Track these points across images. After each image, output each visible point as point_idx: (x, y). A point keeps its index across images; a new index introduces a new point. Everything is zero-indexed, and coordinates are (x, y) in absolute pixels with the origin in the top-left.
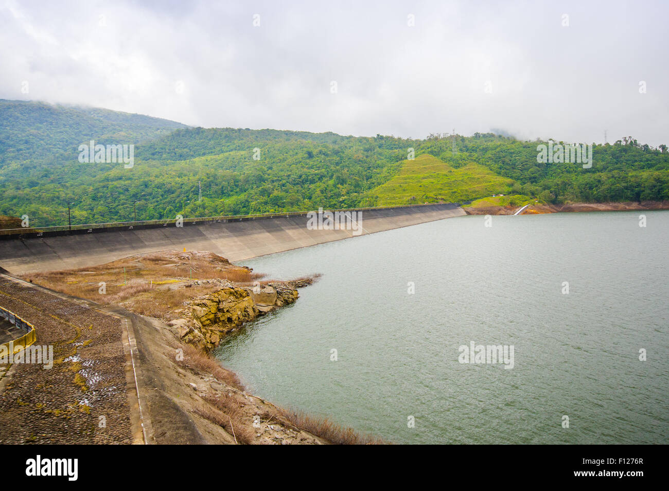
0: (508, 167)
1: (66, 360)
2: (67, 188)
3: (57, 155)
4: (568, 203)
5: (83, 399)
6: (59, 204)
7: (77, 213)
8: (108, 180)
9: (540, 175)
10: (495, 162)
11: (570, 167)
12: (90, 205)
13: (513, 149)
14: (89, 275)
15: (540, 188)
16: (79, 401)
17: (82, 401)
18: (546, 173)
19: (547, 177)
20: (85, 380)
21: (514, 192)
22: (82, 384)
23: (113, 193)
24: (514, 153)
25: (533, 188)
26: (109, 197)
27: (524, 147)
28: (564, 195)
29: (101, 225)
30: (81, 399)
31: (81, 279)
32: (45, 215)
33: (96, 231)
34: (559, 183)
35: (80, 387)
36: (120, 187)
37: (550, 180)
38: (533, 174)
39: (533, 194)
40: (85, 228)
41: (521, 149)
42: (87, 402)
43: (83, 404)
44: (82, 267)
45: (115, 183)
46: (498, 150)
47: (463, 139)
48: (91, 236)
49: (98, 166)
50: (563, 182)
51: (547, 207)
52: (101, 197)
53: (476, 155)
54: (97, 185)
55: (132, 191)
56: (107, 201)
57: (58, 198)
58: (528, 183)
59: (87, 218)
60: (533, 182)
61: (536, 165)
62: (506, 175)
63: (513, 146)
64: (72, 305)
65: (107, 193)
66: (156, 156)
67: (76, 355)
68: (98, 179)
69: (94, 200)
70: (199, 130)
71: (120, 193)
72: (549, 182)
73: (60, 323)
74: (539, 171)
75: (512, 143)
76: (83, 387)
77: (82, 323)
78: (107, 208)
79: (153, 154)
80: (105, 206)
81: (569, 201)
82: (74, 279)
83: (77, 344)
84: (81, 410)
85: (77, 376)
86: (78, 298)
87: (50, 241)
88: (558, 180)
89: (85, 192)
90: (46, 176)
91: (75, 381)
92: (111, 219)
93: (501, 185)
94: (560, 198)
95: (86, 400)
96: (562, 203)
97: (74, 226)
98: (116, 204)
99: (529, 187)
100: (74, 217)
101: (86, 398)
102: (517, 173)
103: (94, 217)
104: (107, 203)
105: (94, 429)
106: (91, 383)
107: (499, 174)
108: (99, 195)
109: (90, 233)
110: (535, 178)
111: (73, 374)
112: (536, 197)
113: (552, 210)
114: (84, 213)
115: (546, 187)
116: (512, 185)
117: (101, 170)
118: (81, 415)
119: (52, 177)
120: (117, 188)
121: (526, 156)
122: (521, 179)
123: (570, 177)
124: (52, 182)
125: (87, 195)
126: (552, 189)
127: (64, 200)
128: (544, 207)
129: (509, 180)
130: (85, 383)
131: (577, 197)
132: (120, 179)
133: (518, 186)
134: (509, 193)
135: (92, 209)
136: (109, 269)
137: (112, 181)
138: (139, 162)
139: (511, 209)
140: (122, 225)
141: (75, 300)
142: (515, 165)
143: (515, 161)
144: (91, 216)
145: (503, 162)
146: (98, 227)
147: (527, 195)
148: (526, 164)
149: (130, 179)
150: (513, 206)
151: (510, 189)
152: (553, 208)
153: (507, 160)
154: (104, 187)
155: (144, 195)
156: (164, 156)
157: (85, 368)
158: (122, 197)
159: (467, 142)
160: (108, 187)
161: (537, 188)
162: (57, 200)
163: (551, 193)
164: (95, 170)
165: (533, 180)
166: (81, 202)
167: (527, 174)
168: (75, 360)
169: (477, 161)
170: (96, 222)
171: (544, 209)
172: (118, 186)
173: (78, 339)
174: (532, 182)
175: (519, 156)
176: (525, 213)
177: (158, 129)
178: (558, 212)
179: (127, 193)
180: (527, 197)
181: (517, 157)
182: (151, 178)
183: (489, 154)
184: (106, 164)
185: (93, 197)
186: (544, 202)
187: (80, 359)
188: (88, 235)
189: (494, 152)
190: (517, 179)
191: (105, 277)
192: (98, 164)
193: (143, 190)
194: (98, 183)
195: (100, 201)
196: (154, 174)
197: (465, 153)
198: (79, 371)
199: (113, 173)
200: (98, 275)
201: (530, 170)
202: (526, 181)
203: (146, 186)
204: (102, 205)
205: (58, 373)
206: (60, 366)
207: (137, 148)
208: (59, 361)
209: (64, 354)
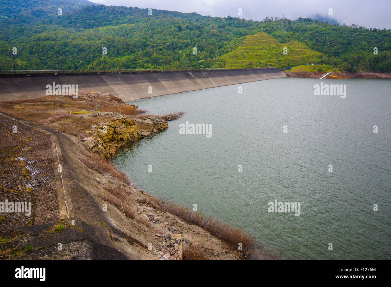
0: (320, 44)
1: (16, 159)
2: (11, 44)
3: (4, 20)
4: (360, 72)
5: (28, 184)
6: (7, 55)
8: (39, 40)
9: (342, 51)
10: (311, 40)
11: (365, 46)
12: (28, 57)
13: (324, 31)
14: (29, 105)
15: (341, 60)
16: (26, 185)
17: (27, 185)
18: (347, 49)
19: (347, 52)
20: (29, 172)
21: (322, 62)
22: (27, 174)
23: (43, 50)
24: (325, 34)
25: (336, 60)
26: (41, 52)
27: (333, 30)
28: (357, 66)
29: (36, 72)
30: (27, 184)
31: (24, 107)
33: (33, 75)
34: (355, 57)
35: (26, 176)
36: (48, 46)
37: (349, 55)
38: (337, 50)
39: (336, 64)
40: (25, 73)
41: (331, 31)
42: (30, 185)
43: (28, 187)
44: (24, 99)
45: (45, 43)
46: (314, 31)
47: (289, 22)
48: (29, 78)
49: (32, 29)
50: (359, 57)
51: (344, 74)
52: (35, 52)
53: (298, 34)
54: (32, 43)
55: (57, 48)
56: (39, 55)
57: (6, 51)
58: (333, 56)
59: (26, 66)
60: (337, 55)
61: (340, 44)
62: (318, 50)
63: (325, 28)
65: (39, 49)
66: (72, 25)
67: (22, 156)
68: (32, 39)
69: (31, 54)
70: (102, 7)
71: (48, 50)
72: (348, 56)
73: (11, 135)
74: (342, 48)
75: (325, 27)
76: (28, 177)
77: (25, 136)
78: (40, 60)
79: (70, 23)
80: (38, 58)
81: (361, 71)
82: (19, 107)
83: (23, 149)
84: (27, 190)
85: (24, 169)
86: (22, 120)
88: (355, 55)
89: (24, 48)
91: (22, 172)
92: (42, 67)
93: (313, 57)
94: (355, 68)
95: (30, 184)
96: (355, 71)
97: (18, 72)
98: (46, 57)
99: (333, 59)
100: (17, 65)
101: (30, 183)
102: (326, 48)
103: (31, 65)
104: (39, 56)
105: (35, 202)
106: (33, 174)
107: (313, 48)
108: (34, 50)
109: (28, 76)
110: (338, 53)
111: (21, 168)
112: (337, 67)
113: (348, 76)
114: (24, 62)
115: (345, 60)
116: (321, 57)
117: (35, 33)
118: (27, 193)
119: (1, 35)
120: (46, 46)
121: (334, 36)
122: (328, 53)
123: (364, 53)
124: (2, 39)
125: (26, 50)
126: (350, 62)
128: (342, 74)
129: (319, 54)
130: (29, 174)
131: (367, 68)
132: (48, 39)
133: (325, 58)
134: (319, 63)
135: (29, 60)
136: (42, 102)
137: (42, 40)
138: (61, 28)
139: (318, 75)
140: (50, 72)
142: (325, 42)
143: (325, 40)
144: (29, 65)
145: (317, 40)
146: (34, 73)
147: (331, 64)
148: (333, 43)
149: (54, 40)
150: (320, 72)
151: (320, 60)
152: (349, 75)
153: (319, 39)
154: (37, 45)
155: (64, 52)
156: (78, 24)
157: (29, 165)
158: (50, 52)
159: (292, 24)
160: (39, 45)
161: (339, 60)
163: (348, 64)
164: (30, 32)
165: (337, 54)
166: (21, 54)
167: (333, 49)
168: (22, 159)
169: (298, 39)
170: (32, 69)
171: (342, 75)
172: (47, 44)
173: (23, 146)
174: (336, 56)
175: (328, 36)
176: (328, 77)
178: (352, 78)
179: (53, 50)
180: (331, 66)
181: (327, 37)
182: (70, 40)
183: (307, 34)
184: (38, 28)
185: (30, 52)
186: (343, 70)
187: (25, 159)
188: (27, 78)
189: (311, 32)
190: (325, 53)
191: (40, 107)
192: (32, 28)
193: (64, 49)
194: (33, 42)
195: (34, 54)
196: (71, 37)
197: (290, 32)
198: (25, 166)
199: (43, 35)
200: (35, 105)
201: (336, 46)
202: (332, 55)
203: (66, 46)
204: (36, 57)
205: (11, 167)
206: (12, 162)
207: (59, 18)
208: (12, 159)
209: (15, 155)
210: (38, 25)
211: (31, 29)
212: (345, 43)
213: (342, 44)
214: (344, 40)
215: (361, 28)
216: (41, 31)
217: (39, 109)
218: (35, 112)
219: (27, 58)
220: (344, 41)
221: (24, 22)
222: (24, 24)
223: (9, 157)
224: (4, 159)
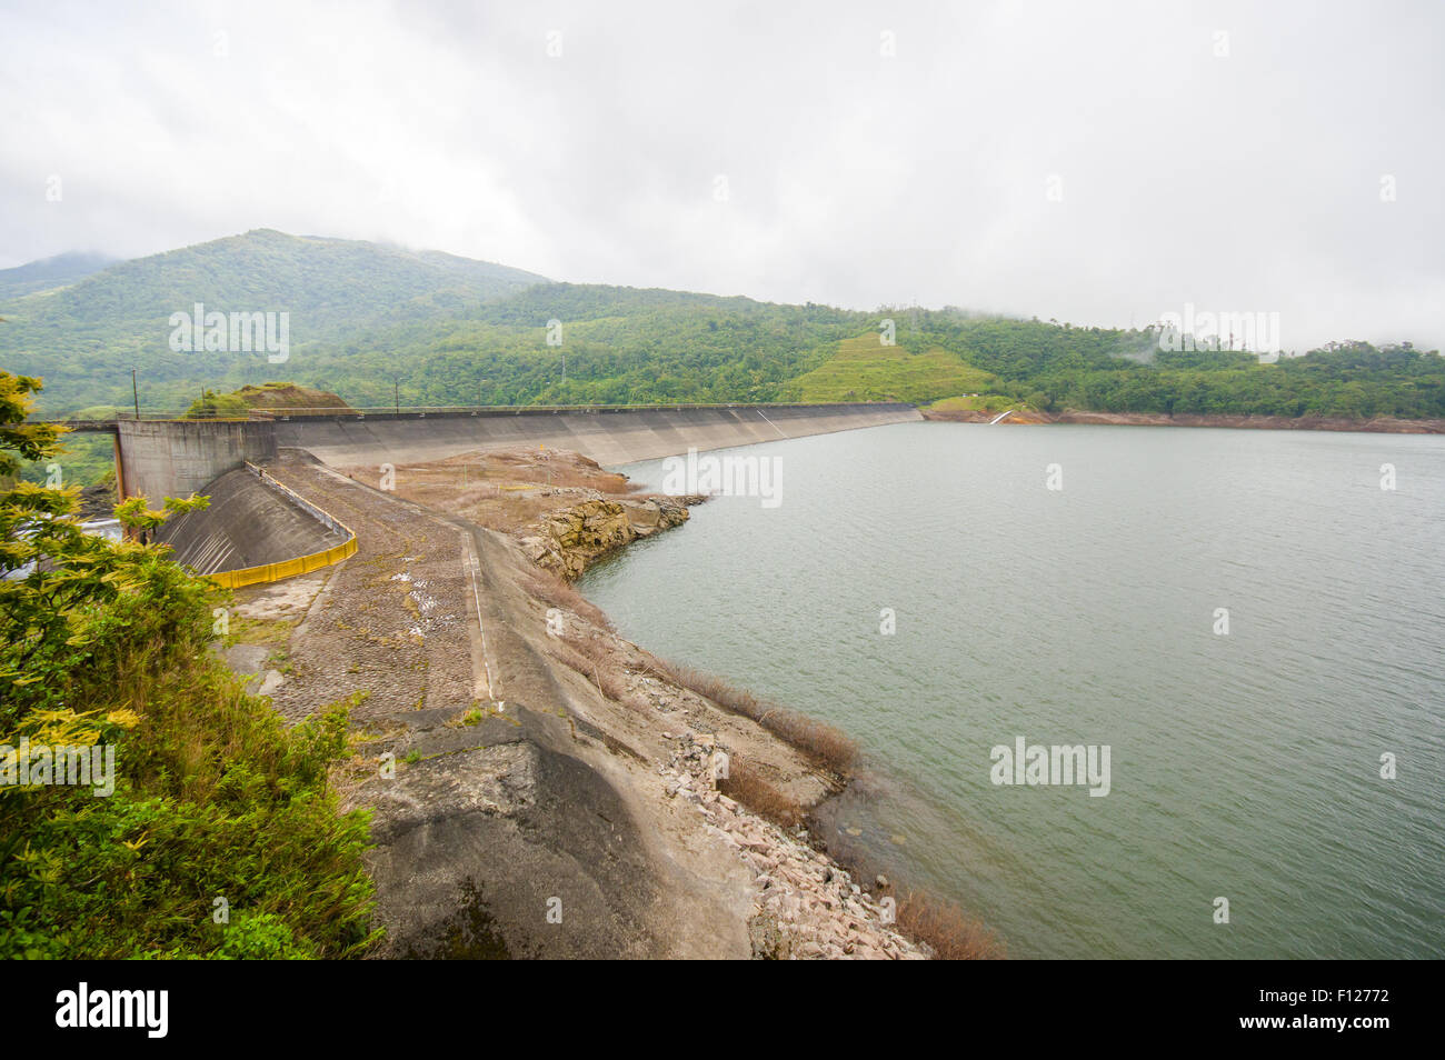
0: (988, 356)
1: (394, 578)
2: (394, 357)
3: (382, 313)
4: (1068, 411)
5: (415, 627)
6: (385, 378)
7: (406, 390)
8: (445, 349)
9: (1032, 369)
10: (970, 347)
11: (1076, 361)
12: (423, 381)
13: (997, 330)
14: (420, 473)
15: (1031, 388)
16: (410, 629)
17: (413, 630)
18: (1041, 367)
19: (1042, 372)
20: (416, 604)
21: (994, 392)
22: (413, 609)
23: (452, 368)
24: (997, 336)
25: (1021, 387)
26: (446, 372)
27: (1013, 329)
28: (1063, 400)
29: (435, 409)
30: (412, 627)
31: (412, 477)
32: (367, 393)
33: (431, 416)
34: (1058, 381)
35: (411, 612)
36: (461, 360)
37: (1046, 377)
38: (1022, 367)
39: (1020, 396)
40: (415, 412)
41: (1010, 331)
42: (420, 631)
43: (415, 633)
44: (413, 462)
45: (455, 354)
46: (975, 331)
47: (927, 314)
48: (423, 422)
50: (1065, 381)
51: (1038, 415)
52: (437, 371)
53: (944, 337)
54: (432, 355)
55: (477, 365)
56: (444, 377)
57: (383, 370)
58: (1015, 380)
59: (419, 399)
60: (1022, 379)
61: (1028, 356)
62: (984, 367)
63: (998, 326)
64: (401, 509)
65: (444, 367)
66: (506, 320)
67: (405, 572)
68: (433, 348)
69: (428, 375)
70: (565, 287)
71: (460, 368)
72: (1045, 379)
73: (387, 532)
74: (1031, 364)
76: (414, 613)
77: (412, 533)
78: (444, 387)
79: (504, 317)
80: (441, 383)
81: (1071, 408)
82: (402, 477)
83: (407, 560)
84: (413, 640)
85: (407, 599)
86: (407, 502)
87: (373, 426)
88: (1058, 379)
89: (416, 365)
90: (367, 341)
91: (404, 604)
92: (449, 401)
93: (975, 381)
94: (1058, 403)
95: (418, 628)
96: (1059, 410)
97: (404, 409)
98: (456, 382)
99: (1015, 385)
100: (402, 397)
101: (419, 626)
102: (1000, 365)
103: (427, 397)
104: (443, 379)
106: (424, 608)
107: (974, 365)
108: (434, 368)
109: (422, 418)
110: (1024, 373)
111: (403, 596)
112: (1024, 401)
113: (1045, 420)
114: (416, 392)
115: (1039, 388)
116: (991, 382)
117: (437, 336)
118: (412, 646)
119: (376, 342)
120: (457, 360)
121: (1015, 341)
122: (1005, 374)
123: (1074, 375)
124: (376, 348)
125: (419, 368)
126: (1048, 391)
127: (390, 374)
128: (1034, 414)
129: (986, 375)
130: (417, 607)
131: (1082, 403)
132: (461, 348)
133: (1000, 383)
134: (986, 393)
135: (425, 387)
136: (446, 467)
137: (450, 350)
138: (486, 327)
139: (987, 416)
140: (462, 411)
141: (404, 504)
142: (998, 353)
143: (998, 349)
144: (423, 397)
145: (982, 349)
146: (433, 412)
147: (1012, 397)
148: (1014, 353)
149: (474, 349)
150: (990, 411)
151: (989, 388)
152: (1047, 417)
153: (987, 347)
154: (440, 358)
155: (491, 372)
156: (518, 320)
157: (417, 589)
158: (463, 373)
159: (932, 318)
160: (445, 359)
161: (1027, 387)
162: (381, 373)
163: (1045, 395)
164: (429, 335)
165: (1022, 376)
166: (411, 377)
167: (1015, 367)
168: (405, 578)
169: (945, 346)
170: (430, 405)
171: (1033, 417)
172: (459, 357)
173: (408, 553)
174: (1020, 379)
175: (1005, 341)
176: (1006, 421)
177: (510, 283)
178: (1054, 423)
179: (469, 368)
180: (1011, 400)
181: (1002, 342)
182: (501, 350)
183: (962, 337)
184: (443, 327)
185: (426, 371)
186: (1035, 407)
187: (410, 577)
188: (419, 421)
189: (969, 334)
190: (1000, 373)
191: (441, 477)
192: (433, 328)
193: (490, 365)
195: (435, 376)
196: (505, 344)
197: (929, 334)
198: (409, 593)
199: (452, 340)
200: (431, 473)
201: (1019, 361)
202: (1012, 377)
203: (494, 360)
204: (437, 382)
205: (384, 593)
206: (387, 584)
207: (484, 308)
208: (386, 578)
209: (391, 570)
210: (443, 322)
211: (430, 329)
212: (1037, 355)
213: (1032, 356)
214: (1035, 349)
215: (1067, 325)
216: (449, 332)
217: (438, 481)
218: (432, 486)
219: (421, 383)
220: (1036, 351)
221: (419, 316)
222: (418, 320)
223: (381, 573)
224: (371, 577)
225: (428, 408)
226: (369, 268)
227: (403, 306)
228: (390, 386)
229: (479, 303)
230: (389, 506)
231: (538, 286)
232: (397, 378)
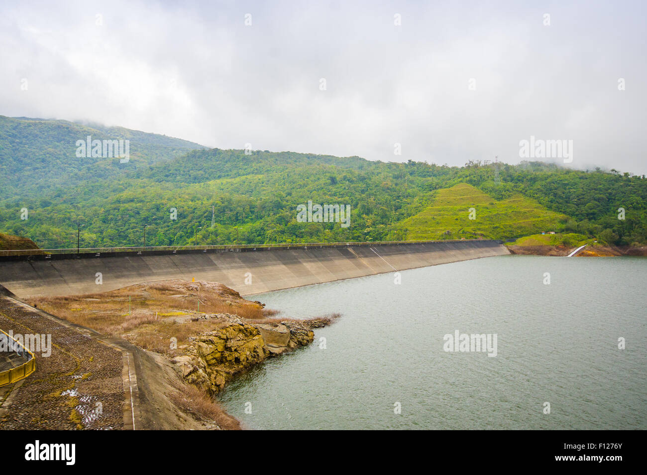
0: (561, 201)
1: (64, 394)
2: (79, 209)
3: (72, 174)
4: (635, 245)
6: (70, 226)
7: (87, 235)
8: (119, 202)
9: (600, 211)
10: (546, 194)
11: (637, 203)
12: (100, 227)
13: (566, 180)
14: (93, 302)
15: (600, 226)
18: (608, 209)
19: (608, 213)
20: (81, 417)
21: (568, 230)
22: (77, 421)
23: (124, 216)
24: (568, 184)
25: (591, 225)
26: (120, 219)
27: (580, 178)
28: (629, 236)
29: (109, 250)
31: (85, 306)
32: (55, 237)
33: (104, 255)
34: (624, 220)
35: (76, 424)
36: (131, 210)
37: (612, 217)
38: (591, 209)
39: (592, 233)
40: (93, 252)
41: (578, 180)
44: (87, 293)
45: (127, 205)
46: (548, 180)
47: (508, 167)
48: (99, 260)
49: (110, 187)
50: (629, 220)
51: (609, 249)
52: (112, 219)
53: (523, 186)
54: (108, 207)
55: (144, 214)
56: (117, 224)
57: (69, 219)
58: (586, 220)
59: (96, 241)
60: (592, 218)
61: (595, 200)
62: (558, 210)
63: (567, 177)
64: (74, 333)
65: (118, 215)
66: (169, 178)
67: (74, 388)
68: (110, 201)
69: (104, 222)
70: (216, 152)
71: (131, 216)
72: (611, 219)
73: (61, 353)
74: (599, 206)
75: (566, 174)
76: (79, 425)
77: (82, 354)
78: (117, 231)
79: (167, 176)
80: (115, 229)
81: (637, 243)
82: (78, 306)
83: (76, 377)
85: (73, 412)
86: (81, 327)
87: (58, 264)
89: (96, 214)
90: (59, 196)
91: (71, 417)
92: (120, 243)
93: (552, 221)
94: (625, 238)
96: (627, 244)
97: (84, 250)
98: (126, 227)
99: (586, 224)
100: (83, 240)
102: (572, 208)
103: (103, 240)
104: (117, 225)
106: (87, 421)
107: (550, 208)
108: (110, 216)
109: (97, 257)
110: (593, 214)
111: (70, 410)
112: (595, 237)
113: (616, 253)
114: (94, 236)
115: (607, 226)
116: (565, 221)
117: (114, 191)
119: (65, 197)
120: (128, 210)
121: (583, 188)
122: (577, 215)
123: (637, 215)
124: (65, 202)
125: (98, 217)
126: (615, 228)
127: (74, 222)
128: (605, 248)
129: (561, 216)
130: (81, 420)
131: (646, 238)
132: (132, 201)
133: (573, 222)
134: (562, 231)
135: (101, 232)
136: (114, 297)
137: (124, 202)
138: (153, 184)
139: (564, 250)
140: (130, 250)
141: (77, 328)
142: (569, 198)
143: (569, 194)
144: (100, 239)
145: (555, 195)
146: (107, 252)
147: (584, 233)
148: (583, 198)
149: (141, 201)
150: (566, 246)
151: (564, 226)
152: (617, 251)
153: (560, 193)
154: (115, 209)
155: (155, 219)
156: (178, 178)
157: (83, 404)
158: (133, 220)
159: (511, 171)
160: (119, 210)
161: (597, 226)
162: (67, 221)
163: (614, 232)
164: (108, 191)
165: (592, 216)
166: (91, 224)
167: (584, 209)
168: (73, 394)
169: (524, 192)
170: (104, 246)
171: (605, 250)
172: (130, 208)
173: (77, 372)
174: (590, 219)
175: (574, 188)
176: (581, 254)
177: (174, 150)
178: (623, 255)
179: (138, 216)
180: (583, 236)
181: (571, 189)
182: (164, 201)
183: (538, 185)
184: (119, 184)
185: (104, 219)
186: (605, 242)
187: (77, 393)
188: (95, 259)
189: (544, 183)
190: (572, 214)
191: (110, 306)
192: (111, 185)
193: (155, 214)
194: (109, 205)
195: (110, 223)
196: (166, 197)
197: (510, 183)
198: (76, 407)
199: (125, 195)
200: (102, 303)
201: (588, 204)
202: (583, 218)
203: (158, 209)
204: (111, 228)
205: (54, 408)
206: (57, 399)
207: (152, 169)
208: (57, 394)
209: (62, 386)
210: (119, 180)
212: (603, 199)
213: (598, 200)
214: (601, 194)
215: (626, 174)
216: (124, 188)
217: (107, 309)
218: (102, 313)
219: (99, 229)
220: (602, 196)
221: (100, 176)
222: (100, 179)
223: (53, 390)
224: (44, 393)
225: (102, 249)
226: (64, 140)
227: (89, 169)
228: (74, 232)
229: (148, 166)
230: (65, 330)
231: (195, 152)
232: (79, 225)
